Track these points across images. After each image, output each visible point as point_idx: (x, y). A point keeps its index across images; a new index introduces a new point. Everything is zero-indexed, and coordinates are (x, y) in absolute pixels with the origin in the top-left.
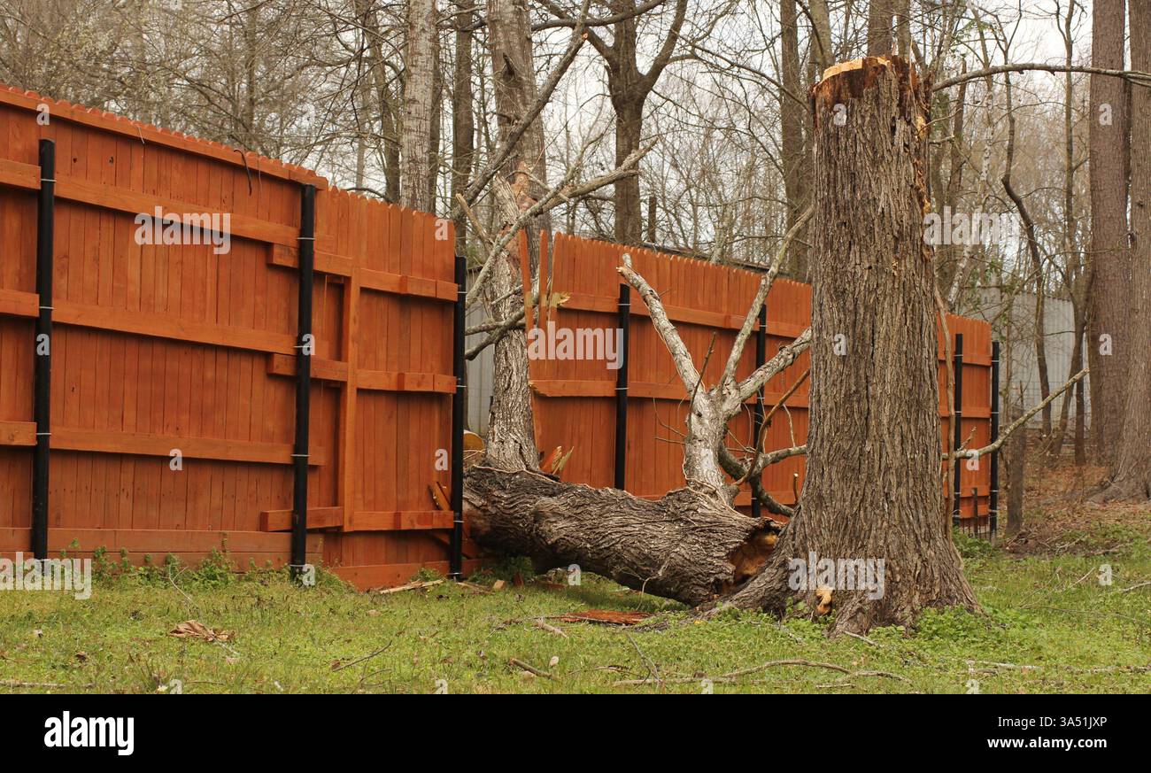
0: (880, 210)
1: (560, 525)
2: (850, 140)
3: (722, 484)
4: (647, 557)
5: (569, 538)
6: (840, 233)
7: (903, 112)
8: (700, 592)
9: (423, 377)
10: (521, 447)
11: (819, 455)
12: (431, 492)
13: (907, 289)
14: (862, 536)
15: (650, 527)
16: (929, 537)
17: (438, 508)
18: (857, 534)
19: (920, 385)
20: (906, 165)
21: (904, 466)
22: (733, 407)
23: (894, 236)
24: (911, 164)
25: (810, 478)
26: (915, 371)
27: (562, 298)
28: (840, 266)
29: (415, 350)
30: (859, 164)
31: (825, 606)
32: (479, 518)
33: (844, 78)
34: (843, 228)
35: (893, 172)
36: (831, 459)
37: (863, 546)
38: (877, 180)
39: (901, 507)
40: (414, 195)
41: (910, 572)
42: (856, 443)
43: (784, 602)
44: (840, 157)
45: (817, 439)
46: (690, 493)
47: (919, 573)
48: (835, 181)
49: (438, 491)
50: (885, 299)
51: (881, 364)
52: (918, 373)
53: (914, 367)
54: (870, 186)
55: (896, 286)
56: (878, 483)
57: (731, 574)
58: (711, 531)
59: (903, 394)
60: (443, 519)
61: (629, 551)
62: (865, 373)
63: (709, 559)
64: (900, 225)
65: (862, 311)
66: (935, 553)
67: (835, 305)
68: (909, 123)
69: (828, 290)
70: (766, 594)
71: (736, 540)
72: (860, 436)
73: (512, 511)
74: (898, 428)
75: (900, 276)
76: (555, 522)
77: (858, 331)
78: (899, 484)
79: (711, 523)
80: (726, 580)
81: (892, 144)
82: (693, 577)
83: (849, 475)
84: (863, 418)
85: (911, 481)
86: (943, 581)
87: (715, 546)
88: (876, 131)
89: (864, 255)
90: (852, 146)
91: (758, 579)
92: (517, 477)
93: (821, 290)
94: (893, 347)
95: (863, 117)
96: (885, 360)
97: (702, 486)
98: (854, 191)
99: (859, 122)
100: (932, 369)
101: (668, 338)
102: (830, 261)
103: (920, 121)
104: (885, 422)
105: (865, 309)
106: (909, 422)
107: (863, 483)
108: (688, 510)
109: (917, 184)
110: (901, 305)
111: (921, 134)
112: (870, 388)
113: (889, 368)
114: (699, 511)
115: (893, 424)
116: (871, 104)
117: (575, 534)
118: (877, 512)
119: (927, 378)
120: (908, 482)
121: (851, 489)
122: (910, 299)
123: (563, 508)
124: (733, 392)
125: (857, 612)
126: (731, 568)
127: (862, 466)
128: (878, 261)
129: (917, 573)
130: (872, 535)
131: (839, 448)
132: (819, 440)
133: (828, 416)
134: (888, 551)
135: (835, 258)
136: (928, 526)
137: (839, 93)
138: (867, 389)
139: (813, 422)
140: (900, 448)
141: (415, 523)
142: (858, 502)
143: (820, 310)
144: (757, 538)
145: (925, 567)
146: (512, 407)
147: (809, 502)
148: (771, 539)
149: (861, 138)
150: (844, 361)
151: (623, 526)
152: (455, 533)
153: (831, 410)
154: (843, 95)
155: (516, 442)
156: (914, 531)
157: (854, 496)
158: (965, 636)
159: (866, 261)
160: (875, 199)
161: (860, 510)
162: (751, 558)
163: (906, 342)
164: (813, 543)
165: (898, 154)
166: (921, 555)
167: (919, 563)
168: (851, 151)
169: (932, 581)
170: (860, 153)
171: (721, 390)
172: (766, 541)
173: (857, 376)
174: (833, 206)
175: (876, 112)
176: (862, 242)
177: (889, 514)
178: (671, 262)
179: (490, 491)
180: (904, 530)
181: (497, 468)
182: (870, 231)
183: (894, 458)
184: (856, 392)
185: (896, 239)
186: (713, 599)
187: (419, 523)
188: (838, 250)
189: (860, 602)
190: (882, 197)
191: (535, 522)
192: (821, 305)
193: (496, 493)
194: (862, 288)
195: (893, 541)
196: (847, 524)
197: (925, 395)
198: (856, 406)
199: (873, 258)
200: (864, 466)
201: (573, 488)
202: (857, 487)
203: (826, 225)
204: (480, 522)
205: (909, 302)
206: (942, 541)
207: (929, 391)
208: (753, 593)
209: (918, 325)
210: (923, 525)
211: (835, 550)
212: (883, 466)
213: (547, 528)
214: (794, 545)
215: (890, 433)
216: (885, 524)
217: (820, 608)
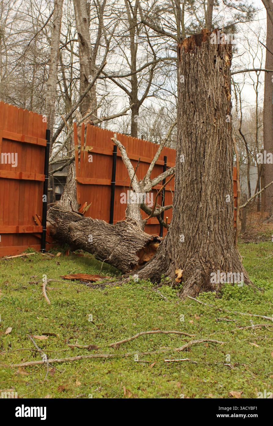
0: (208, 96)
1: (78, 233)
2: (195, 65)
3: (140, 219)
4: (106, 250)
5: (80, 239)
6: (190, 107)
7: (219, 54)
8: (125, 267)
9: (30, 174)
10: (71, 202)
11: (178, 208)
12: (34, 218)
13: (220, 133)
14: (197, 247)
15: (108, 237)
16: (228, 248)
17: (37, 225)
18: (195, 246)
19: (225, 177)
20: (220, 77)
21: (217, 214)
22: (148, 188)
23: (215, 108)
24: (223, 77)
25: (174, 219)
26: (223, 171)
27: (90, 148)
28: (190, 122)
29: (28, 164)
30: (199, 75)
31: (179, 279)
32: (53, 229)
33: (193, 38)
34: (192, 104)
35: (215, 80)
36: (183, 210)
37: (197, 251)
38: (207, 83)
39: (215, 233)
40: (49, 117)
41: (219, 264)
42: (195, 203)
43: (160, 275)
44: (191, 72)
45: (177, 201)
46: (125, 223)
47: (223, 265)
48: (188, 83)
49: (36, 218)
50: (210, 137)
51: (208, 167)
52: (224, 172)
53: (222, 169)
54: (204, 85)
55: (215, 131)
56: (205, 222)
57: (137, 262)
58: (131, 241)
59: (217, 181)
60: (39, 229)
61: (99, 246)
62: (200, 171)
63: (129, 254)
64: (217, 103)
65: (199, 142)
66: (230, 255)
67: (187, 140)
68: (222, 59)
69: (184, 133)
70: (153, 272)
71: (140, 246)
72: (197, 200)
73: (63, 227)
74: (215, 197)
75: (217, 127)
76: (76, 232)
77: (197, 151)
78: (215, 223)
79: (131, 237)
80: (135, 264)
81: (214, 68)
82: (122, 261)
83: (192, 218)
84: (199, 192)
85: (220, 221)
86: (234, 268)
87: (132, 248)
88: (207, 61)
89: (201, 117)
90: (196, 67)
91: (149, 264)
92: (67, 213)
93: (181, 133)
94: (213, 159)
95: (201, 55)
96: (210, 165)
97: (131, 220)
98: (197, 88)
99: (200, 56)
100: (230, 170)
101: (126, 162)
102: (185, 120)
103: (227, 58)
104: (209, 193)
105: (201, 141)
106: (220, 194)
107: (198, 222)
108: (123, 230)
109: (225, 86)
110: (217, 140)
111: (227, 64)
112: (202, 178)
113: (211, 169)
114: (127, 231)
115: (213, 194)
116: (205, 49)
117: (82, 238)
118: (204, 235)
119: (228, 174)
120: (219, 222)
121: (192, 224)
122: (221, 137)
123: (79, 227)
124: (149, 183)
125: (193, 284)
126: (137, 259)
127: (198, 214)
128: (207, 119)
129: (222, 264)
130: (202, 246)
131: (187, 205)
132: (178, 201)
133: (183, 190)
134: (209, 254)
135: (188, 118)
136: (228, 242)
137: (191, 44)
138: (201, 178)
139: (176, 193)
140: (215, 206)
141: (25, 230)
142: (196, 231)
143: (180, 142)
144: (150, 244)
145: (226, 261)
146: (71, 188)
147: (173, 230)
148: (157, 245)
149: (201, 64)
150: (191, 165)
151: (98, 236)
152: (43, 234)
153: (184, 188)
154: (192, 46)
155: (69, 200)
156: (221, 245)
157: (194, 228)
158: (245, 297)
159: (201, 119)
160: (206, 91)
161: (196, 235)
162: (147, 253)
163: (219, 157)
164: (175, 249)
165: (217, 72)
166: (224, 256)
167: (223, 260)
168: (195, 70)
169: (229, 269)
170: (200, 71)
171: (144, 182)
172: (154, 246)
173: (197, 172)
174: (187, 94)
175: (207, 53)
176: (200, 111)
177: (210, 237)
178: (133, 140)
179: (57, 218)
180: (217, 244)
181: (61, 210)
182: (204, 106)
183: (212, 210)
184: (196, 180)
185: (216, 110)
186: (130, 272)
187: (27, 230)
188: (189, 114)
189: (195, 279)
190: (209, 91)
191: (69, 231)
192: (181, 140)
193: (59, 219)
194: (200, 132)
195: (211, 250)
196: (190, 241)
197: (227, 182)
198: (196, 186)
199: (205, 118)
200: (199, 214)
201: (84, 219)
202: (195, 224)
203: (184, 103)
204: (53, 230)
205: (221, 139)
206: (233, 249)
207: (229, 180)
208: (146, 271)
209: (225, 150)
210: (225, 242)
211: (184, 252)
212: (207, 215)
213: (73, 234)
214: (166, 250)
215: (211, 199)
216: (208, 241)
217: (176, 280)
